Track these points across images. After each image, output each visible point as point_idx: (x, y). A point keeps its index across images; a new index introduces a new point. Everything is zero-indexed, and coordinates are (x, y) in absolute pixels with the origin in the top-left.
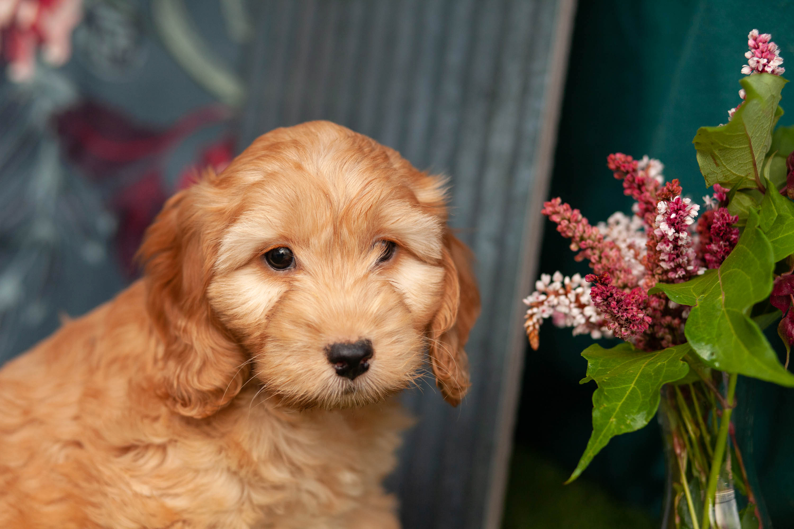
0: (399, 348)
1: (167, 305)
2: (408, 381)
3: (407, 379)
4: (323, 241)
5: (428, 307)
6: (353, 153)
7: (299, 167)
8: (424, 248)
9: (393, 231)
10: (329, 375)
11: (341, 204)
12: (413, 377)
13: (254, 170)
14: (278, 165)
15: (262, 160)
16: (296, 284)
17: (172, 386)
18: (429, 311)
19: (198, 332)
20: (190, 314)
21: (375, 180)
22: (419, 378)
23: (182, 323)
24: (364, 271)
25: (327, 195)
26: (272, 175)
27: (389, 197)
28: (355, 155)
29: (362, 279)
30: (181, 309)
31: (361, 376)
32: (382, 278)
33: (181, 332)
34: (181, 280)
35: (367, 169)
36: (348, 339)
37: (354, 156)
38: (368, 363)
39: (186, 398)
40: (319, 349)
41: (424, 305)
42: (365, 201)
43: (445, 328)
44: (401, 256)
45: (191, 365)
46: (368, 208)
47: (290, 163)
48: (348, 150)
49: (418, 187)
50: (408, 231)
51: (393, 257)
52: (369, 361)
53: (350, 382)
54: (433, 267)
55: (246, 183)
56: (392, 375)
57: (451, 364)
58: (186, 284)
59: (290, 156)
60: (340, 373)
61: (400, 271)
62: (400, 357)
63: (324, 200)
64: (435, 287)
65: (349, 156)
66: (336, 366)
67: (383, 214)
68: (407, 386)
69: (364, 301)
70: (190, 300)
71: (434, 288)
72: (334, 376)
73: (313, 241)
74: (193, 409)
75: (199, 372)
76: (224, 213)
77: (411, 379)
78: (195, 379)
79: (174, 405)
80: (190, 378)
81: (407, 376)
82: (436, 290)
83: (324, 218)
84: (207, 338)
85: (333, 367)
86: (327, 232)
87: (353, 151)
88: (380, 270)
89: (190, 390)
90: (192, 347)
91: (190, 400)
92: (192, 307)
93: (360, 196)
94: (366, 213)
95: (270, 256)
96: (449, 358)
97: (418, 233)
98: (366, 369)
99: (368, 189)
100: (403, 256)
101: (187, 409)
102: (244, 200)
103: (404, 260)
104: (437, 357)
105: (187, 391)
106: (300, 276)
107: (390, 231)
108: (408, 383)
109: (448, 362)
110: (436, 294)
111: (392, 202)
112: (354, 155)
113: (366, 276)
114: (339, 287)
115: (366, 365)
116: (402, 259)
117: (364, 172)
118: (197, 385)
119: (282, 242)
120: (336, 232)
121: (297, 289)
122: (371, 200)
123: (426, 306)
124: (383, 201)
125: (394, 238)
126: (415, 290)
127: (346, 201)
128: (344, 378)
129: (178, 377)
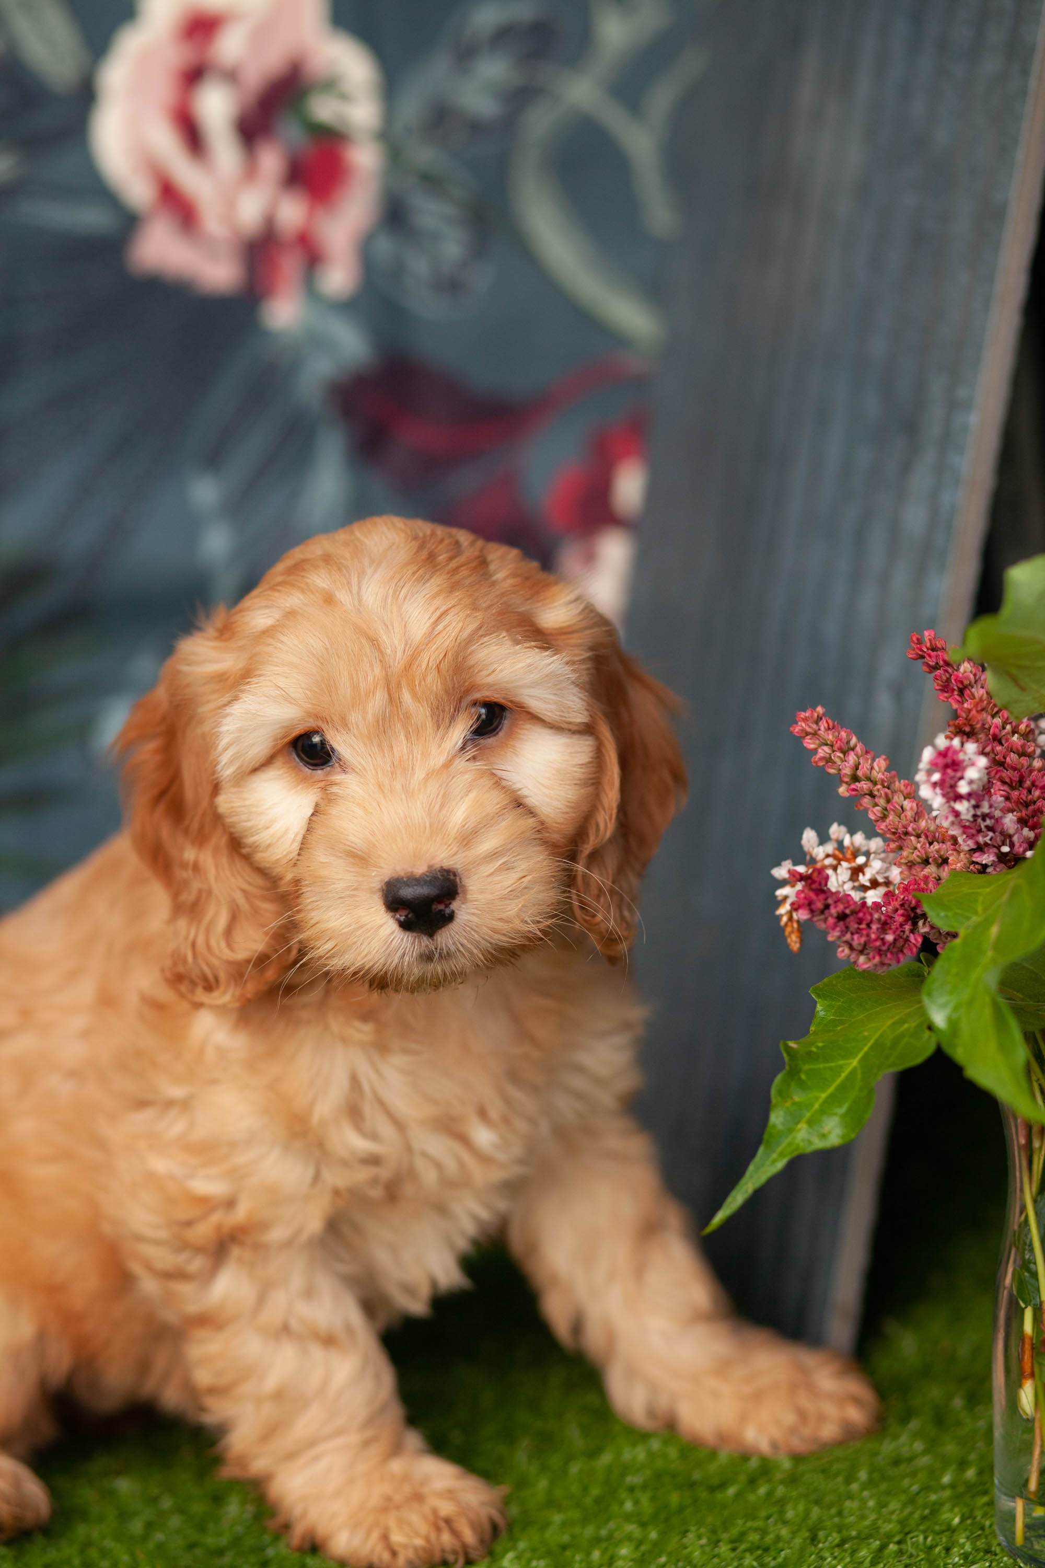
0: (509, 880)
1: (165, 831)
2: (529, 931)
3: (525, 928)
4: (370, 717)
5: (572, 805)
6: (415, 569)
7: (329, 600)
8: (553, 707)
9: (494, 685)
10: (389, 931)
11: (399, 654)
12: (538, 925)
13: (267, 607)
14: (299, 599)
15: (279, 591)
16: (334, 789)
17: (184, 961)
18: (575, 813)
19: (217, 867)
20: (201, 840)
21: (452, 609)
22: (549, 927)
23: (190, 854)
24: (442, 759)
25: (374, 642)
26: (291, 614)
27: (480, 633)
28: (420, 571)
29: (438, 772)
30: (186, 831)
31: (443, 929)
32: (479, 765)
33: (190, 872)
34: (181, 787)
35: (438, 594)
36: (410, 870)
37: (418, 573)
38: (451, 908)
39: (210, 977)
40: (371, 891)
41: (566, 803)
42: (438, 643)
43: (596, 842)
44: (520, 724)
45: (212, 923)
46: (441, 659)
47: (317, 594)
48: (408, 564)
49: (540, 604)
50: (520, 683)
51: (504, 728)
52: (455, 905)
53: (425, 940)
54: (577, 736)
55: (254, 631)
56: (500, 925)
57: (602, 899)
58: (189, 794)
59: (318, 581)
60: (405, 926)
61: (518, 750)
62: (513, 894)
63: (368, 649)
64: (583, 770)
65: (410, 572)
66: (398, 916)
67: (471, 662)
68: (529, 939)
69: (442, 806)
70: (197, 818)
71: (579, 773)
72: (397, 931)
73: (354, 717)
74: (224, 993)
75: (228, 932)
76: (227, 680)
77: (533, 928)
78: (223, 944)
79: (192, 991)
80: (213, 943)
81: (526, 922)
82: (582, 776)
83: (370, 678)
84: (233, 875)
85: (393, 917)
86: (378, 700)
87: (415, 564)
88: (472, 753)
89: (215, 961)
90: (210, 892)
91: (217, 979)
92: (202, 827)
93: (430, 636)
94: (438, 667)
95: (300, 745)
96: (600, 890)
97: (536, 684)
98: (450, 918)
99: (440, 627)
100: (522, 724)
101: (215, 994)
102: (251, 658)
103: (525, 731)
104: (582, 889)
105: (209, 965)
106: (338, 777)
107: (489, 686)
108: (530, 935)
109: (598, 897)
110: (584, 783)
111: (486, 639)
112: (417, 571)
113: (448, 764)
114: (398, 786)
115: (448, 911)
116: (521, 729)
117: (434, 597)
118: (228, 954)
119: (311, 724)
120: (393, 700)
121: (335, 797)
122: (446, 644)
123: (569, 804)
124: (469, 641)
125: (497, 697)
126: (549, 779)
127: (407, 648)
128: (415, 934)
129: (194, 945)
